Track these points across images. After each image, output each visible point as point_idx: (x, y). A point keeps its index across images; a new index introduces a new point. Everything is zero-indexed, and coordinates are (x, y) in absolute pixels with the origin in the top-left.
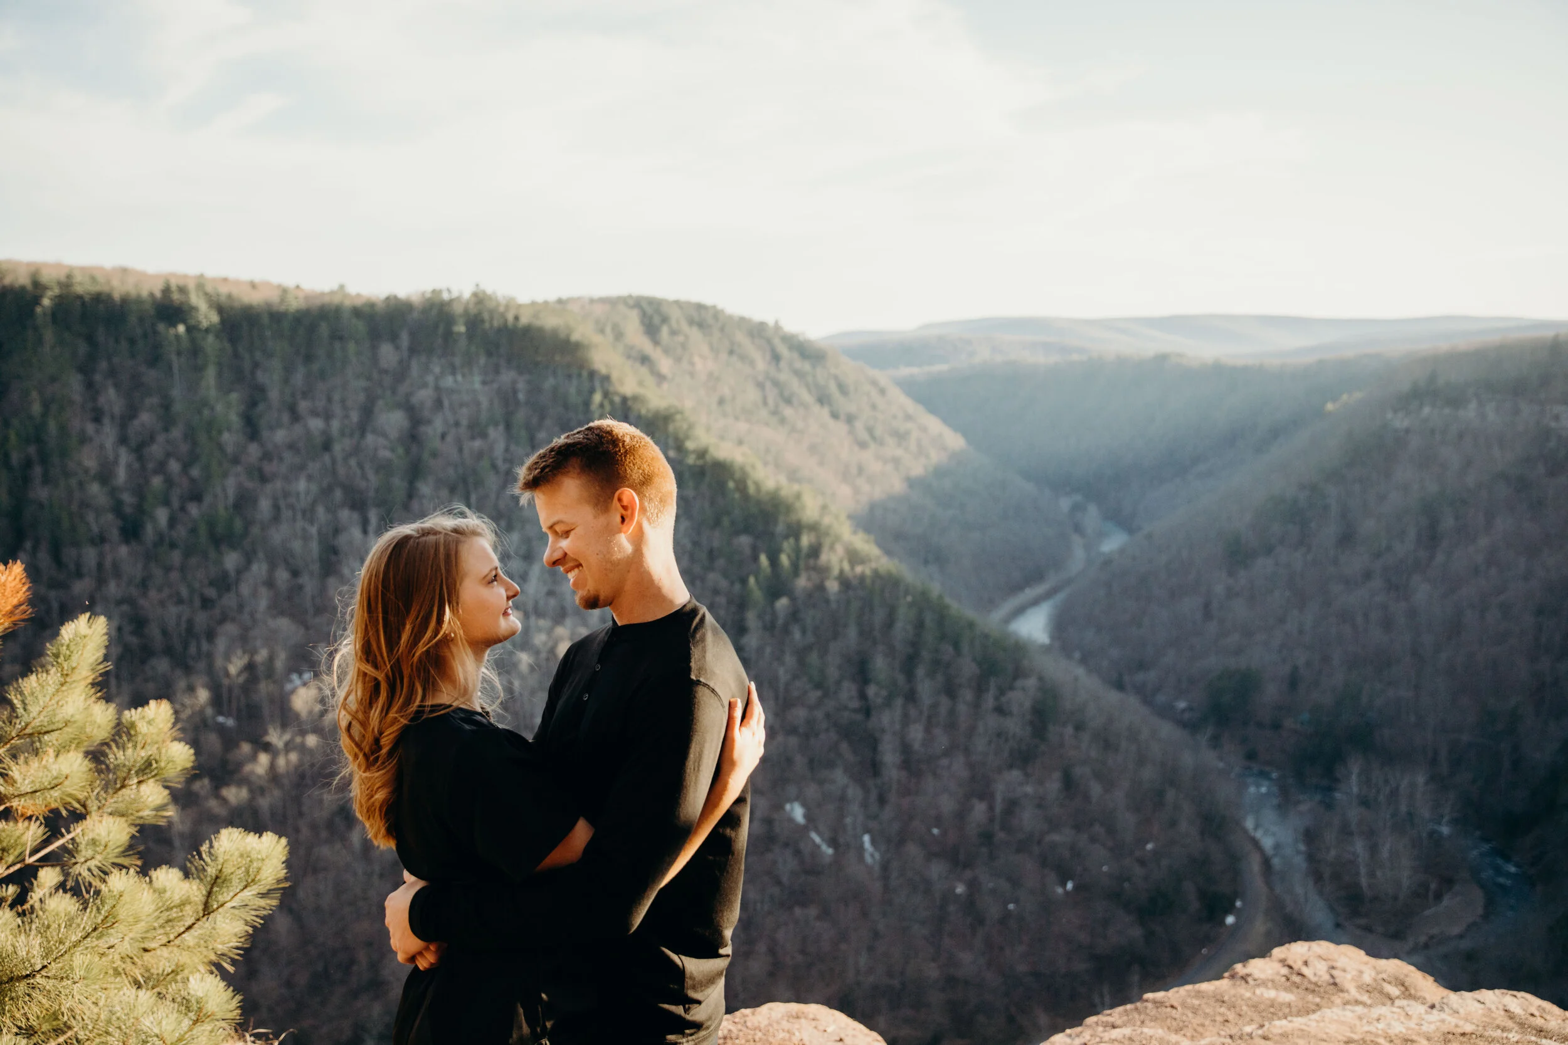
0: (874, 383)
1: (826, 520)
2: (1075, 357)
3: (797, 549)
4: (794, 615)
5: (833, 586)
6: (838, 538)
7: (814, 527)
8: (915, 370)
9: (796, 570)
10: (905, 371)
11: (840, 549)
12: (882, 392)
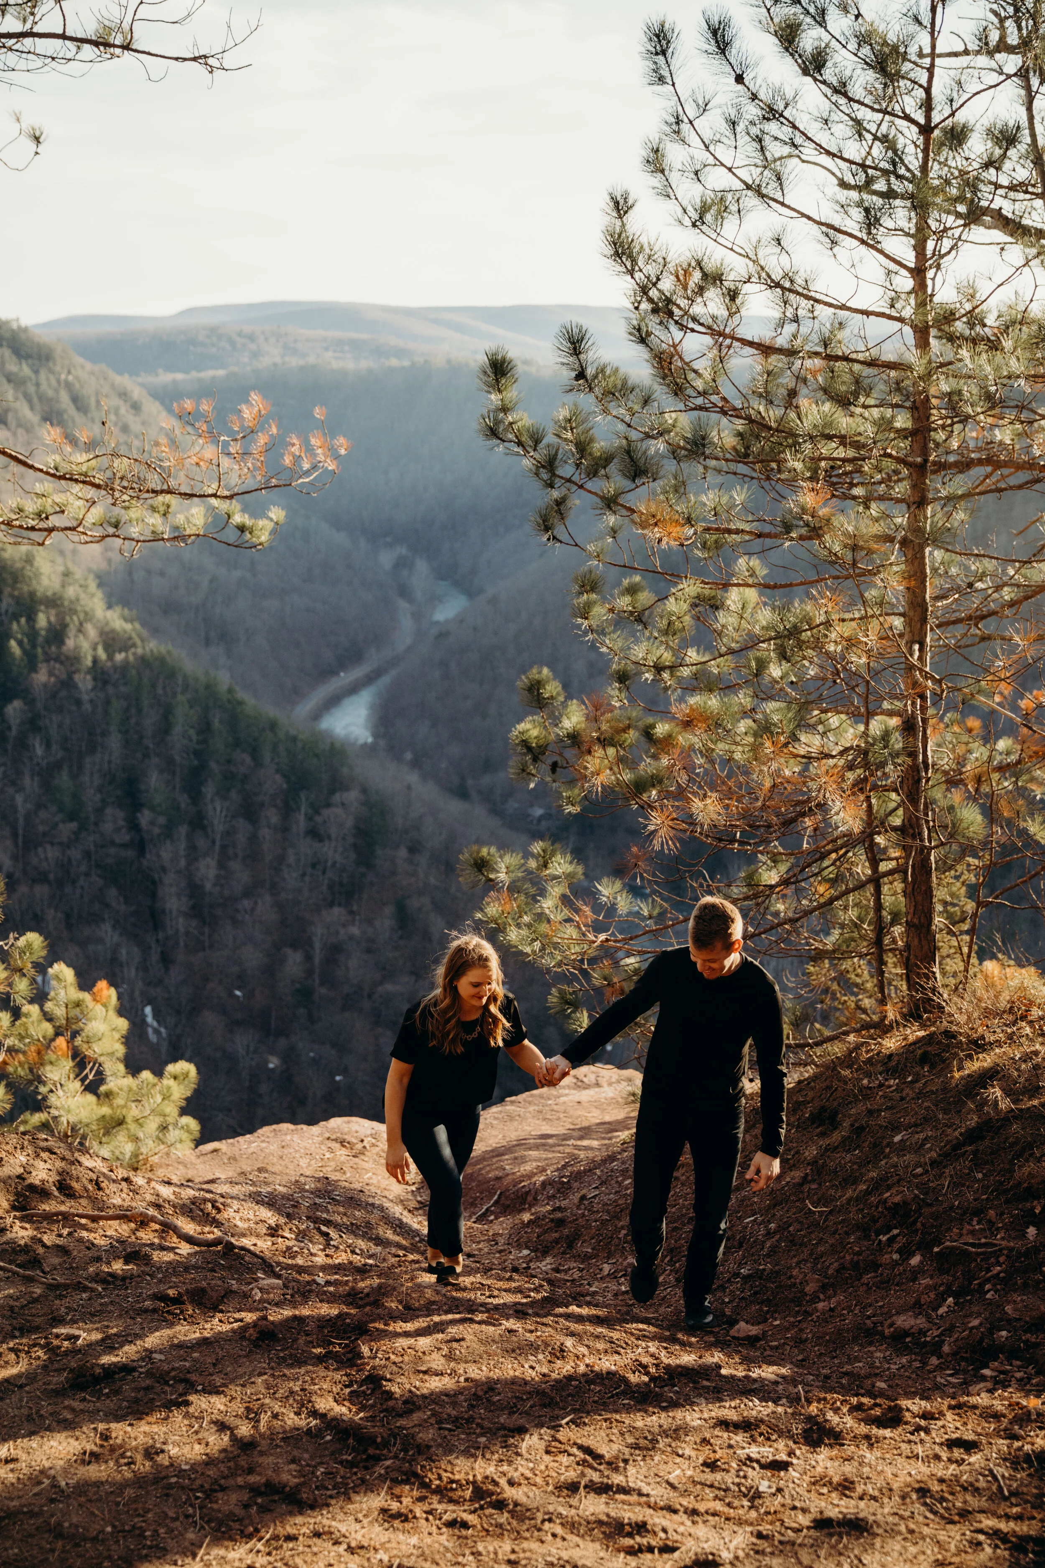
0: (123, 395)
1: (71, 592)
2: (394, 362)
3: (32, 634)
4: (33, 724)
5: (84, 682)
6: (88, 616)
7: (54, 602)
8: (179, 376)
9: (32, 664)
10: (165, 378)
11: (92, 632)
12: (136, 407)
